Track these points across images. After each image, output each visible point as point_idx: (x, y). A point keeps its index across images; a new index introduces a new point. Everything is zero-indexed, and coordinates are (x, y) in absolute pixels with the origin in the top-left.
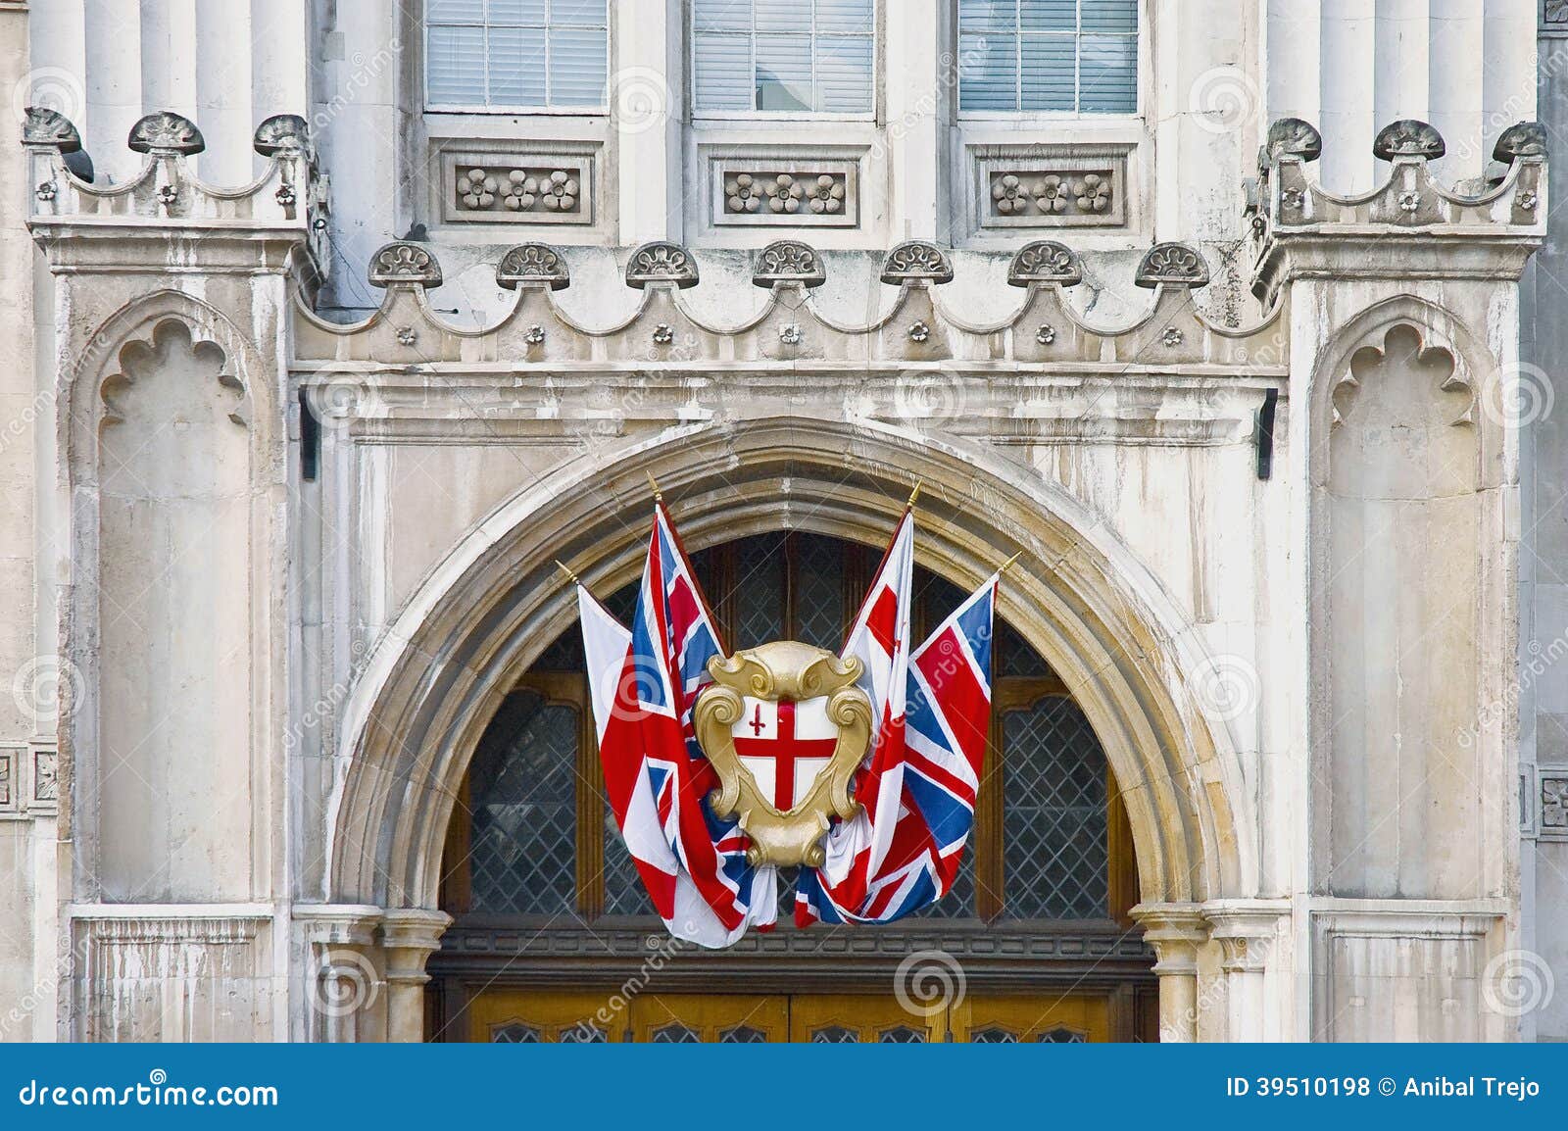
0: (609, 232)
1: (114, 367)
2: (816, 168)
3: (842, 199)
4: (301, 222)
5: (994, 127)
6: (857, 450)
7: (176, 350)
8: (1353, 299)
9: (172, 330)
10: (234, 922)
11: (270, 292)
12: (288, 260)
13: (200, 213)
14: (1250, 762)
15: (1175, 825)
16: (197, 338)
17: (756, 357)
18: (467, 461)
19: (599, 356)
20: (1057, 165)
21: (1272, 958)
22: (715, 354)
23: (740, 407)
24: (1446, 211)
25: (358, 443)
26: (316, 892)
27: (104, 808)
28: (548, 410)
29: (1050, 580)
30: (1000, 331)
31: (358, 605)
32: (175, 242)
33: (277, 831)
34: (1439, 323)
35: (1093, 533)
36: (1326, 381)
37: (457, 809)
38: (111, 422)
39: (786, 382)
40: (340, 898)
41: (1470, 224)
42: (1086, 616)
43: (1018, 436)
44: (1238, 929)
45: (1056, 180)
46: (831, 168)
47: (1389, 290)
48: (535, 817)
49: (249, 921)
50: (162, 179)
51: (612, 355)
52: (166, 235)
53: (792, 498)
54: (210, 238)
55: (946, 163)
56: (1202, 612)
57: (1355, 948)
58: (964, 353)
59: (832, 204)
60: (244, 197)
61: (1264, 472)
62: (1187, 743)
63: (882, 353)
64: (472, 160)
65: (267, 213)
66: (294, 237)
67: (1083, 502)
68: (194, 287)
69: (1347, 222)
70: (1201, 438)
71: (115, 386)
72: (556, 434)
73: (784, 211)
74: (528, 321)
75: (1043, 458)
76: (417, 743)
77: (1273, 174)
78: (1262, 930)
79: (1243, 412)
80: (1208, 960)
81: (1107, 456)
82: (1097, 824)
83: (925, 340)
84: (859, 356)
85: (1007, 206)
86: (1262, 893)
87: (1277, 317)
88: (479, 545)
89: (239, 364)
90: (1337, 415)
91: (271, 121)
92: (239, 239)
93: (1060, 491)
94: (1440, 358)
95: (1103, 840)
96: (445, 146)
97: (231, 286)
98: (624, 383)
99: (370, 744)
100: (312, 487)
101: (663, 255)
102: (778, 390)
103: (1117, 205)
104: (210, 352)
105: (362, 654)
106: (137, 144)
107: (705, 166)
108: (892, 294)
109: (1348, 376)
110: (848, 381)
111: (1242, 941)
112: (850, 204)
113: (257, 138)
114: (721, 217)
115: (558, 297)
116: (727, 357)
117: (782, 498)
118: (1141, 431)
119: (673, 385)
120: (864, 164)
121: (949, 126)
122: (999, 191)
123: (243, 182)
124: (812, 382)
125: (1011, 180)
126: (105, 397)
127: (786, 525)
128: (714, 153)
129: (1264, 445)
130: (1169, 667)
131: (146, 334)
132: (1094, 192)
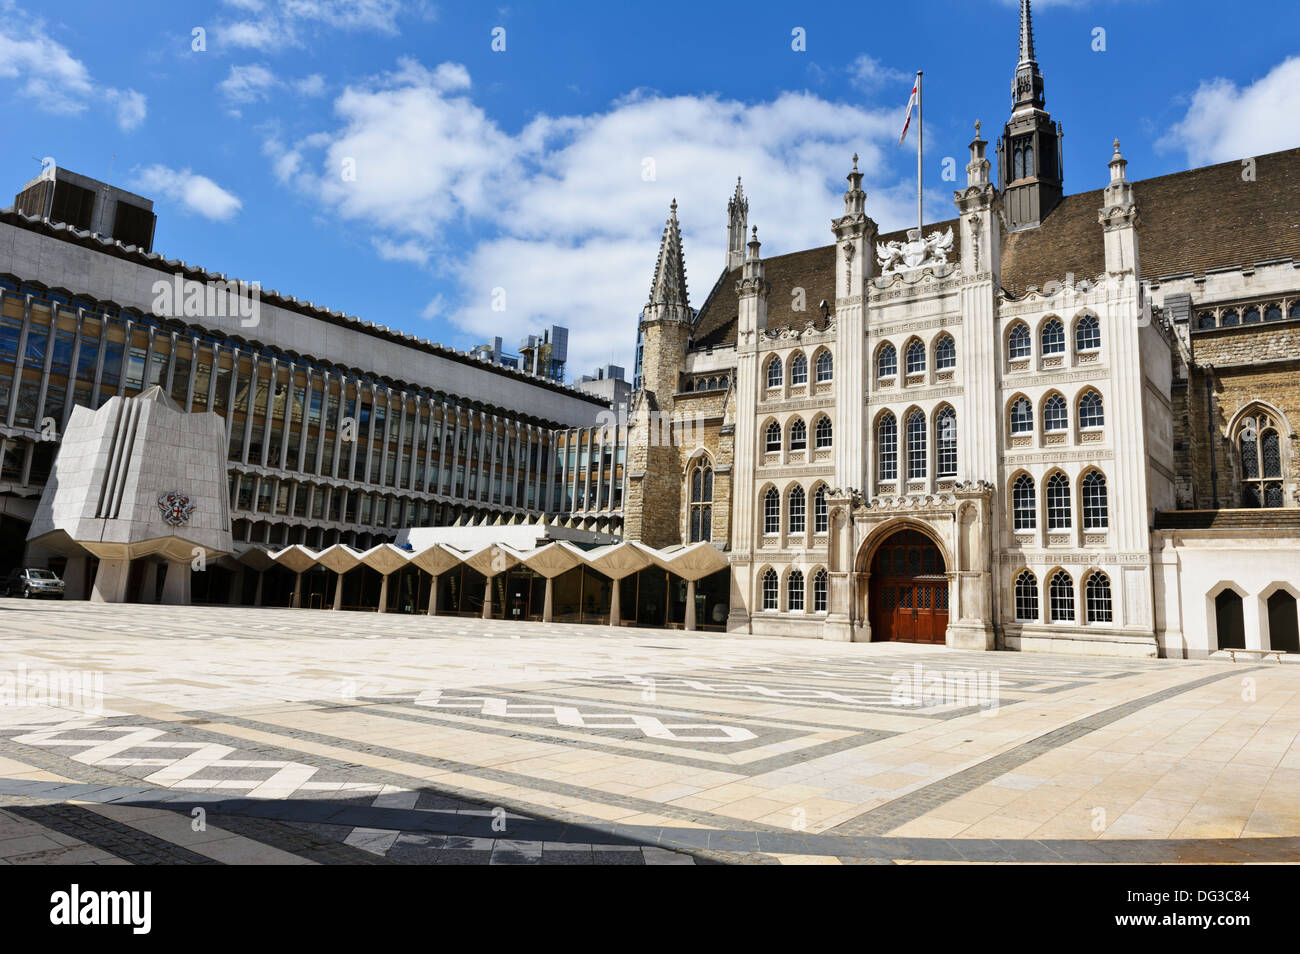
6: (911, 520)
18: (868, 524)
22: (895, 510)
23: (899, 516)
25: (857, 522)
28: (877, 517)
31: (857, 539)
33: (849, 564)
35: (937, 529)
43: (927, 519)
46: (921, 485)
49: (847, 574)
55: (933, 483)
58: (920, 509)
61: (954, 521)
63: (911, 509)
64: (883, 486)
67: (935, 526)
70: (947, 518)
72: (877, 520)
73: (917, 490)
75: (930, 520)
76: (863, 554)
79: (951, 514)
81: (936, 520)
83: (916, 508)
84: (909, 509)
88: (869, 533)
90: (962, 514)
93: (932, 524)
96: (880, 485)
98: (886, 514)
100: (853, 526)
102: (902, 514)
105: (857, 545)
107: (908, 486)
110: (909, 512)
118: (941, 518)
120: (925, 484)
121: (935, 478)
124: (905, 513)
128: (909, 484)
129: (954, 517)
132: (949, 485)
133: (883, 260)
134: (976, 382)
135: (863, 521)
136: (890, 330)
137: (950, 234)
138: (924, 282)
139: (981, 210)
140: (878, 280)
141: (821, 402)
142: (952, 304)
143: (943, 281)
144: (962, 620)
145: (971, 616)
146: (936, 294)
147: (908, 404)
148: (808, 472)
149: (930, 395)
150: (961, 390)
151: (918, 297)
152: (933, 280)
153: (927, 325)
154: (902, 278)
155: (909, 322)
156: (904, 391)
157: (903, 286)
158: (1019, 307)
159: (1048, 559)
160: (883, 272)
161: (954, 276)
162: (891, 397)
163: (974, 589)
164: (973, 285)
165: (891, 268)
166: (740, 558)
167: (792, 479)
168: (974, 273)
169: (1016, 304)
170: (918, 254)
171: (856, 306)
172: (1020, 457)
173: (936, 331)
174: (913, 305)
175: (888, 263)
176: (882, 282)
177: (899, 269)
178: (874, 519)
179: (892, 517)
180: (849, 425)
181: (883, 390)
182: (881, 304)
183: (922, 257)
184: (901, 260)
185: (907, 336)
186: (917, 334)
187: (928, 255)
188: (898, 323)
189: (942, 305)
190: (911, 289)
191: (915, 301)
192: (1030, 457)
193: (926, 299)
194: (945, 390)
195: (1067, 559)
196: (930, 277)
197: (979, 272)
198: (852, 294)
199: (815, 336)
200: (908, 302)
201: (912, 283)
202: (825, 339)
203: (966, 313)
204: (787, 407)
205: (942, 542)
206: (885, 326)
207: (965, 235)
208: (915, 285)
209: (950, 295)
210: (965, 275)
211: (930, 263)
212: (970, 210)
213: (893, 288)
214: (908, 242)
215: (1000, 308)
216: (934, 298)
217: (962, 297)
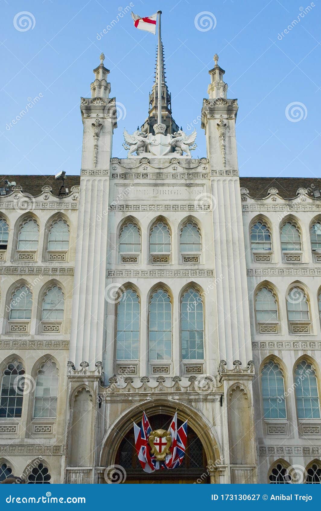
0: (139, 375)
1: (76, 394)
2: (164, 367)
3: (168, 371)
4: (100, 375)
5: (186, 361)
6: (169, 403)
7: (84, 391)
8: (231, 383)
9: (84, 389)
10: (87, 470)
11: (96, 384)
12: (99, 380)
13: (88, 374)
14: (221, 445)
15: (212, 454)
16: (87, 390)
17: (157, 391)
18: (120, 406)
19: (137, 391)
20: (194, 366)
21: (225, 473)
22: (152, 391)
23: (155, 398)
24: (242, 371)
25: (106, 403)
26: (98, 466)
27: (71, 454)
28: (130, 398)
29: (194, 420)
30: (187, 387)
31: (105, 425)
32: (85, 378)
33: (94, 457)
34: (242, 386)
35: (200, 414)
36: (229, 394)
37: (117, 453)
38: (76, 401)
39: (161, 394)
40: (101, 466)
41: (245, 373)
42: (199, 425)
43: (190, 401)
44: (221, 469)
45: (194, 368)
46: (166, 367)
47: (236, 381)
48: (127, 454)
49: (89, 470)
50: (84, 370)
51: (138, 391)
52: (84, 377)
53: (161, 410)
54: (89, 377)
55: (180, 366)
56: (214, 425)
57: (236, 472)
58: (183, 390)
59: (166, 371)
60: (94, 372)
61: (221, 405)
62: (213, 442)
63: (173, 390)
64: (122, 366)
65: (96, 374)
66: (99, 377)
67: (198, 410)
68: (87, 383)
69: (230, 373)
70: (213, 401)
71: (76, 396)
72: (131, 402)
73: (160, 372)
74: (128, 387)
75: (193, 404)
76: (111, 445)
77: (221, 367)
78: (224, 469)
79: (218, 397)
80: (217, 474)
81: (201, 403)
82: (202, 454)
83: (178, 389)
84: (170, 391)
85: (188, 371)
86: (224, 464)
87: (222, 385)
88: (121, 417)
89: (92, 393)
90: (230, 398)
91: (98, 362)
92: (93, 377)
93: (195, 408)
94: (243, 390)
95: (202, 457)
96: (119, 365)
97: (91, 383)
98: (140, 395)
99: (106, 444)
100: (100, 409)
101: (145, 378)
102: (159, 395)
103: (202, 371)
104: (88, 392)
105: (106, 431)
106: (81, 366)
107: (151, 367)
108: (174, 383)
109: (231, 393)
110: (168, 394)
111: (221, 471)
112: (169, 371)
113: (96, 364)
114: (152, 373)
115: (132, 384)
116: (153, 391)
117: (160, 410)
118: (206, 400)
119: (146, 395)
120: (170, 366)
121: (181, 361)
122: (187, 369)
123: (94, 370)
124: (164, 394)
125: (189, 368)
126: (75, 398)
127: (161, 413)
128: (152, 365)
129: (221, 401)
130: (210, 432)
131: (81, 389)
132: (199, 369)
133: (129, 144)
134: (229, 266)
135: (111, 401)
136: (137, 208)
138: (170, 170)
139: (227, 119)
140: (124, 161)
141: (55, 270)
142: (199, 193)
143: (191, 171)
146: (183, 181)
147: (155, 281)
148: (34, 345)
149: (177, 274)
150: (210, 273)
151: (166, 182)
152: (180, 170)
153: (175, 208)
154: (149, 163)
155: (157, 203)
156: (151, 267)
157: (151, 170)
158: (263, 205)
159: (305, 450)
160: (129, 155)
161: (200, 170)
162: (137, 273)
165: (136, 153)
167: (12, 352)
168: (224, 169)
169: (259, 202)
170: (164, 145)
171: (103, 178)
172: (271, 343)
173: (186, 214)
174: (160, 188)
175: (134, 148)
176: (129, 163)
179: (149, 398)
180: (90, 297)
181: (129, 266)
182: (126, 182)
183: (169, 148)
184: (146, 148)
185: (153, 215)
186: (165, 214)
187: (174, 148)
188: (145, 203)
189: (189, 193)
190: (159, 174)
191: (163, 185)
192: (280, 343)
193: (174, 185)
194: (195, 272)
196: (177, 165)
197: (227, 169)
198: (99, 168)
199: (53, 202)
200: (156, 185)
201: (160, 169)
202: (63, 207)
205: (205, 430)
206: (130, 203)
207: (213, 136)
208: (162, 171)
209: (197, 185)
210: (214, 169)
211: (175, 155)
212: (217, 116)
213: (141, 170)
214: (154, 134)
215: (245, 203)
216: (181, 185)
217: (212, 190)
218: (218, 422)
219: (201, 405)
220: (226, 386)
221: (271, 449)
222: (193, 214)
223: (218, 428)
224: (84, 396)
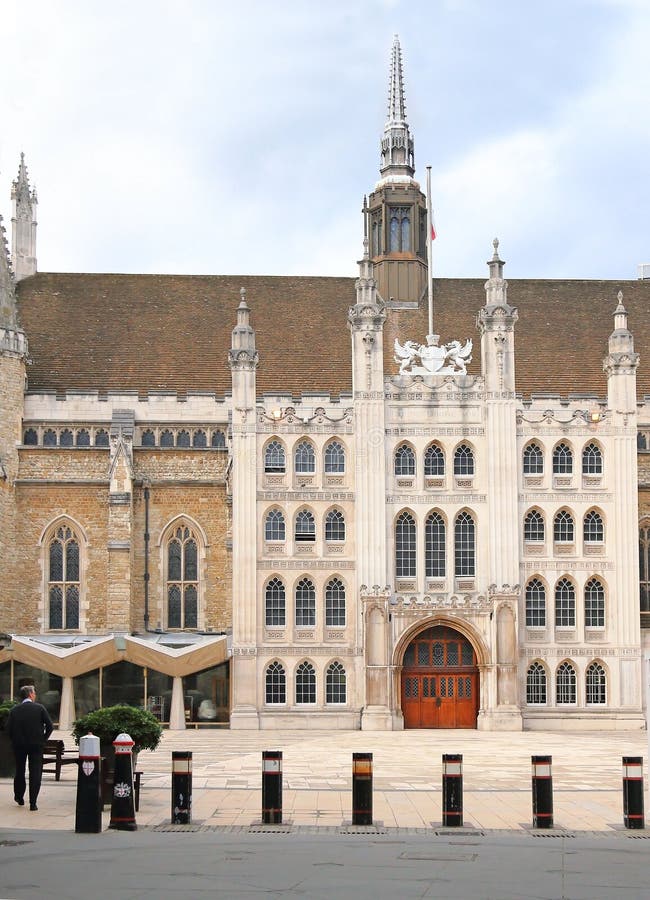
2: (439, 584)
3: (442, 587)
5: (459, 579)
6: (448, 617)
7: (377, 609)
8: (500, 602)
9: (376, 607)
11: (387, 603)
12: (389, 599)
13: (380, 595)
14: (490, 650)
15: (482, 656)
16: (379, 607)
17: (437, 608)
18: (406, 620)
19: (421, 608)
20: (466, 583)
21: (493, 670)
22: (433, 608)
23: (436, 613)
24: (510, 593)
25: (395, 618)
26: (391, 664)
27: (369, 655)
29: (468, 630)
30: (463, 605)
31: (395, 635)
33: (388, 658)
34: (510, 604)
35: (473, 626)
36: (498, 610)
38: (370, 616)
41: (513, 594)
42: (472, 635)
43: (465, 616)
45: (467, 585)
46: (441, 583)
47: (504, 601)
49: (385, 668)
50: (376, 591)
52: (376, 597)
54: (381, 597)
55: (454, 583)
56: (485, 634)
58: (459, 607)
61: (492, 620)
62: (483, 647)
63: (451, 607)
64: (402, 583)
65: (387, 595)
67: (472, 623)
68: (379, 602)
69: (500, 594)
70: (484, 616)
72: (415, 617)
73: (436, 588)
74: (413, 605)
75: (468, 618)
77: (491, 589)
78: (492, 667)
79: (489, 613)
80: (486, 671)
82: (473, 656)
83: (455, 606)
84: (449, 608)
85: (461, 587)
86: (492, 663)
87: (493, 604)
88: (407, 629)
89: (383, 610)
90: (499, 614)
91: (387, 586)
92: (384, 597)
93: (469, 622)
94: (509, 608)
96: (399, 582)
97: (383, 602)
98: (423, 611)
99: (396, 649)
100: (391, 622)
101: (427, 598)
102: (440, 611)
103: (473, 587)
104: (380, 609)
105: (395, 640)
106: (373, 588)
107: (427, 584)
108: (451, 601)
109: (500, 610)
110: (447, 611)
111: (489, 668)
114: (429, 589)
115: (416, 602)
117: (440, 622)
118: (478, 615)
119: (428, 611)
120: (445, 583)
121: (454, 579)
123: (384, 591)
124: (444, 611)
125: (461, 584)
126: (369, 613)
127: (439, 625)
128: (428, 582)
129: (492, 617)
130: (481, 639)
131: (374, 607)
132: (470, 585)
133: (401, 359)
134: (501, 493)
135: (399, 617)
136: (412, 431)
137: (469, 345)
138: (445, 389)
139: (505, 331)
140: (398, 378)
141: (336, 495)
142: (474, 415)
143: (466, 391)
144: (501, 706)
145: (507, 702)
146: (458, 403)
147: (431, 507)
149: (452, 499)
151: (440, 403)
152: (455, 389)
153: (450, 432)
154: (423, 381)
155: (432, 426)
156: (426, 493)
157: (424, 389)
158: (537, 428)
159: (559, 652)
160: (401, 371)
161: (475, 388)
162: (413, 498)
163: (510, 679)
164: (499, 401)
165: (408, 369)
166: (244, 652)
167: (303, 572)
168: (499, 390)
169: (534, 425)
170: (439, 360)
171: (378, 401)
172: (537, 564)
173: (459, 439)
174: (435, 410)
175: (405, 363)
176: (402, 380)
177: (416, 371)
178: (410, 615)
179: (430, 614)
180: (372, 523)
181: (405, 491)
182: (401, 403)
183: (443, 362)
184: (418, 362)
185: (428, 440)
186: (440, 439)
187: (447, 362)
188: (419, 426)
189: (464, 415)
190: (433, 394)
191: (437, 406)
192: (546, 564)
193: (448, 406)
194: (467, 497)
195: (575, 652)
196: (452, 384)
197: (504, 390)
198: (372, 390)
199: (327, 426)
200: (430, 406)
201: (434, 388)
202: (339, 431)
203: (491, 427)
204: (294, 496)
205: (477, 638)
206: (405, 426)
207: (490, 351)
208: (437, 391)
209: (473, 406)
210: (490, 390)
211: (450, 371)
212: (495, 328)
213: (414, 389)
214: (427, 346)
215: (519, 426)
216: (455, 407)
217: (486, 411)
218: (488, 632)
219: (474, 619)
220: (496, 604)
221: (531, 651)
222: (468, 438)
223: (488, 637)
224: (376, 611)
